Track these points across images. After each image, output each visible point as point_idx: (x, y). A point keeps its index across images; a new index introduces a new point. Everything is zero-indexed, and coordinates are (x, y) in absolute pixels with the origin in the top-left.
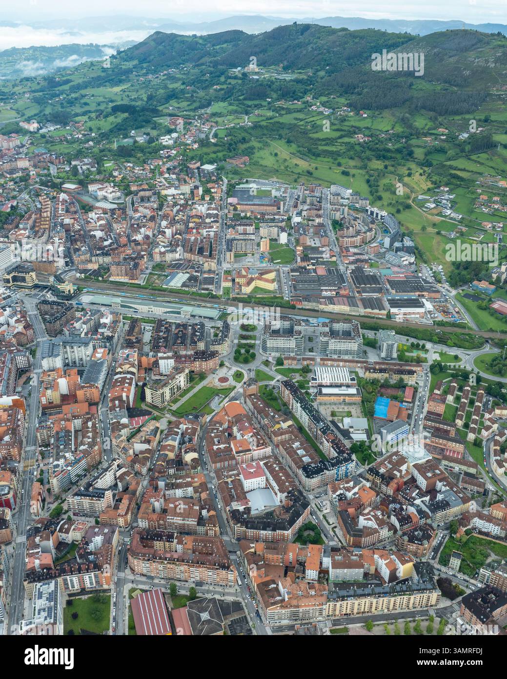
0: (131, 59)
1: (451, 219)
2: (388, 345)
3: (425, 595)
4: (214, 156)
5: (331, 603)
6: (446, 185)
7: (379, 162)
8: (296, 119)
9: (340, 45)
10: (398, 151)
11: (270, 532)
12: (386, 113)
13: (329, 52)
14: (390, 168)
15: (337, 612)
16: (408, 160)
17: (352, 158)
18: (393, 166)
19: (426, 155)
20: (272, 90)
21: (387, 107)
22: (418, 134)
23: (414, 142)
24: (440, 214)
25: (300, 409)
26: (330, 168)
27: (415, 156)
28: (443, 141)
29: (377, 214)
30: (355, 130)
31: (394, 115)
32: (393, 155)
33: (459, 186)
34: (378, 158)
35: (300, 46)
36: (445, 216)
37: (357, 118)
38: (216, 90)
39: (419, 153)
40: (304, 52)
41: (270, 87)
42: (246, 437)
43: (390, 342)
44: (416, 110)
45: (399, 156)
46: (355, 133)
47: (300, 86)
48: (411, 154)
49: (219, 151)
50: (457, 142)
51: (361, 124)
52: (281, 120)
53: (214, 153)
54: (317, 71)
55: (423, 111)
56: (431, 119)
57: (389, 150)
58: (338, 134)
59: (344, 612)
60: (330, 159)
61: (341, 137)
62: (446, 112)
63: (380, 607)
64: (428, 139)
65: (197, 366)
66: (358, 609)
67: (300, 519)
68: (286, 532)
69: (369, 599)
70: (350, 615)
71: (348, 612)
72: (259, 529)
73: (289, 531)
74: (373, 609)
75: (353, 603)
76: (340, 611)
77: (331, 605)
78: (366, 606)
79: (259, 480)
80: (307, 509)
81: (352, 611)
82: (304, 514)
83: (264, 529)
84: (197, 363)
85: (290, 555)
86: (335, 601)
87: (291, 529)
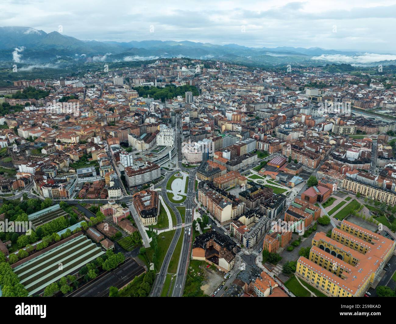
5: (346, 180)
11: (341, 163)
15: (348, 188)
42: (361, 144)
59: (351, 189)
65: (364, 128)
66: (358, 190)
67: (360, 165)
68: (349, 164)
69: (365, 186)
70: (354, 192)
71: (353, 190)
72: (339, 160)
73: (351, 165)
74: (366, 194)
75: (356, 185)
76: (349, 187)
77: (345, 182)
78: (363, 191)
79: (355, 153)
80: (367, 164)
81: (355, 190)
82: (364, 165)
83: (341, 161)
84: (364, 127)
85: (344, 169)
86: (348, 180)
87: (353, 165)
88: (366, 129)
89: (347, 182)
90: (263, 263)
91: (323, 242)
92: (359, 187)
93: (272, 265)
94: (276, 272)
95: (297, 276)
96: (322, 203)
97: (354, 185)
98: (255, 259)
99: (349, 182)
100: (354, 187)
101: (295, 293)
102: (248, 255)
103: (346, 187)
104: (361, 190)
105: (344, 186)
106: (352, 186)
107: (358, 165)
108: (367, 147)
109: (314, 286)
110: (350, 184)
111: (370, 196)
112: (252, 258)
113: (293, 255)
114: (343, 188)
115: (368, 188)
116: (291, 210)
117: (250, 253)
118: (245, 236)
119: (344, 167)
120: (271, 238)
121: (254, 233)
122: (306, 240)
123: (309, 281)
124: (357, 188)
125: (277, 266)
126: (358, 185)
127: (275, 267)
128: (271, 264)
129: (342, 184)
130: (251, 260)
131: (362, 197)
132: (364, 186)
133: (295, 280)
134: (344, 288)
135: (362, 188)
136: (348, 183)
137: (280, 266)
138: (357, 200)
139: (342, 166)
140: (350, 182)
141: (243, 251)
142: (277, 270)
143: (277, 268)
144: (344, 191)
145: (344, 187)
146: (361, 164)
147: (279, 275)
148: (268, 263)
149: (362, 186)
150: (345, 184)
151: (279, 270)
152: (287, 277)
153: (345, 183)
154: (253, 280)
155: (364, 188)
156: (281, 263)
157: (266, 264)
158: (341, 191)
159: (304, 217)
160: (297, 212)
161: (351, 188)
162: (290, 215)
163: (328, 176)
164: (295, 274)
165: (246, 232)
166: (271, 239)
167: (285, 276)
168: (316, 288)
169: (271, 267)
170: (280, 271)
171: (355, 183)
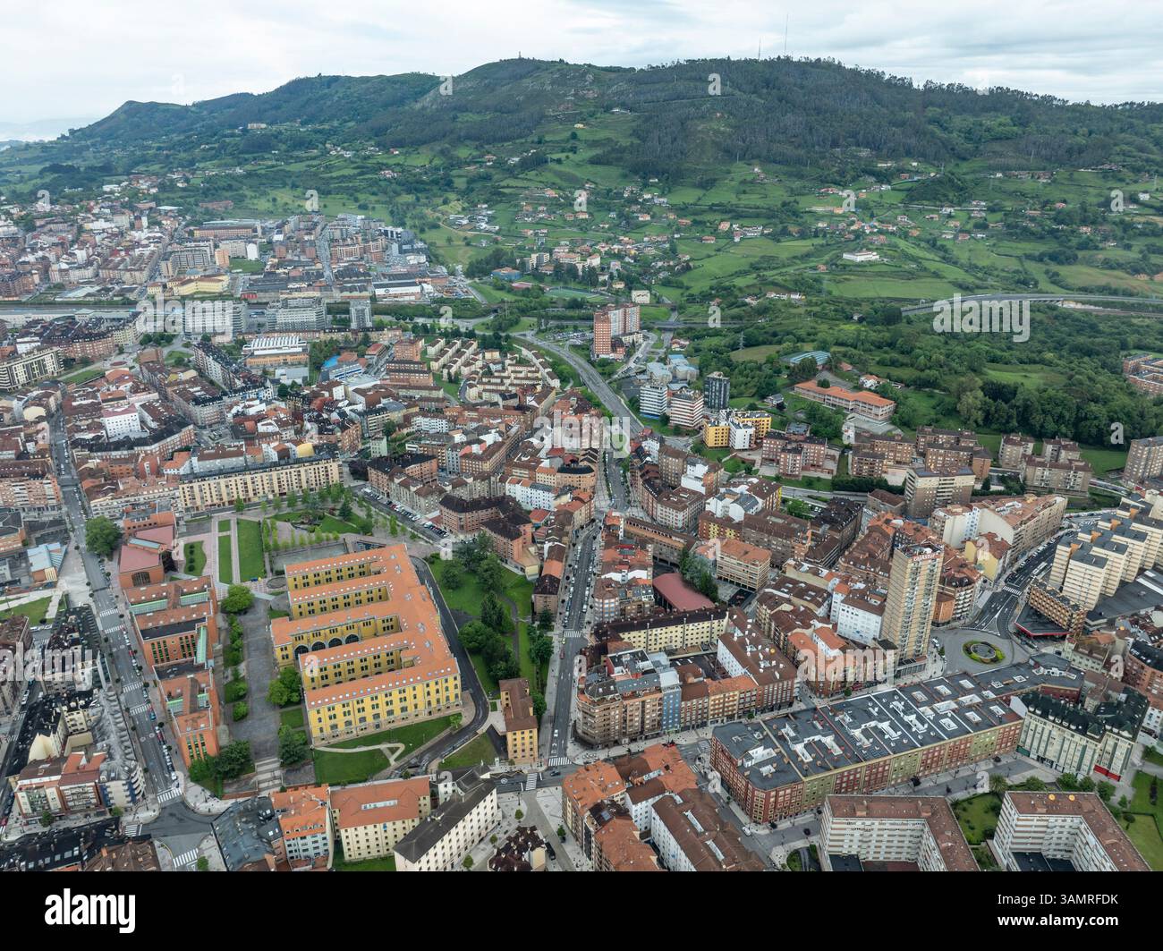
0: (91, 136)
1: (487, 231)
2: (357, 311)
3: (320, 466)
4: (180, 200)
5: (185, 486)
6: (486, 202)
7: (410, 196)
8: (308, 166)
9: (374, 92)
10: (435, 182)
11: (125, 452)
12: (423, 149)
13: (360, 100)
14: (423, 201)
15: (199, 502)
16: (446, 191)
17: (374, 194)
18: (427, 198)
19: (468, 183)
20: (281, 141)
21: (424, 143)
22: (461, 164)
23: (454, 172)
24: (474, 229)
25: (212, 362)
26: (344, 205)
27: (455, 185)
28: (489, 167)
29: (392, 232)
30: (381, 167)
31: (432, 149)
32: (427, 187)
33: (501, 201)
34: (409, 192)
35: (323, 97)
36: (480, 230)
37: (386, 156)
38: (203, 150)
39: (460, 183)
40: (329, 103)
41: (276, 138)
42: (121, 388)
43: (360, 307)
44: (460, 141)
45: (435, 189)
46: (381, 169)
47: (319, 136)
48: (449, 184)
49: (189, 196)
50: (506, 167)
51: (392, 161)
52: (288, 168)
53: (181, 197)
54: (346, 121)
55: (468, 142)
56: (476, 148)
57: (423, 182)
58: (356, 171)
59: (209, 503)
60: (345, 196)
61: (360, 174)
62: (494, 140)
63: (261, 491)
64: (472, 168)
65: (77, 350)
66: (228, 494)
67: (173, 437)
68: (148, 448)
69: (241, 477)
70: (219, 505)
71: (215, 501)
72: (110, 450)
73: (153, 447)
74: (251, 494)
75: (219, 484)
76: (202, 498)
77: (186, 490)
78: (240, 490)
79: (127, 416)
80: (187, 428)
81: (221, 499)
82: (182, 434)
83: (117, 449)
84: (77, 346)
85: (146, 464)
86: (191, 482)
87: (157, 445)
88: (83, 350)
89: (192, 487)
90: (217, 795)
91: (299, 638)
92: (227, 486)
93: (246, 776)
94: (271, 783)
95: (321, 746)
96: (181, 569)
97: (213, 489)
98: (187, 807)
99: (196, 485)
100: (214, 494)
101: (357, 778)
102: (157, 819)
103: (195, 503)
104: (234, 490)
105: (188, 502)
106: (208, 494)
107: (169, 440)
108: (144, 390)
109: (372, 731)
110: (201, 491)
111: (261, 494)
112: (175, 812)
113: (261, 719)
114: (187, 510)
115: (248, 478)
116: (150, 624)
117: (156, 807)
118: (108, 776)
119: (143, 459)
120: (195, 715)
121: (126, 747)
122: (247, 666)
123: (356, 732)
124: (224, 491)
125: (259, 769)
126: (223, 482)
127: (257, 774)
128: (242, 777)
129: (178, 500)
130: (181, 820)
131: (248, 506)
132: (238, 478)
133: (327, 757)
134: (440, 675)
135: (232, 487)
136: (196, 489)
137: (267, 764)
138: (243, 517)
139: (137, 461)
140: (200, 486)
141: (129, 824)
142: (269, 775)
143: (261, 773)
144: (195, 515)
145: (189, 505)
146: (173, 433)
147: (286, 779)
148: (230, 785)
149: (233, 479)
150: (188, 498)
151: (272, 771)
152: (307, 768)
153: (187, 494)
154: (271, 833)
155: (239, 482)
156: (258, 755)
157: (227, 790)
158: (188, 518)
159: (203, 619)
160: (172, 620)
161: (209, 498)
162: (160, 639)
163: (132, 499)
164: (312, 746)
165: (103, 766)
166: (199, 717)
167: (299, 769)
168: (378, 730)
169: (247, 784)
170: (278, 773)
171: (212, 482)
